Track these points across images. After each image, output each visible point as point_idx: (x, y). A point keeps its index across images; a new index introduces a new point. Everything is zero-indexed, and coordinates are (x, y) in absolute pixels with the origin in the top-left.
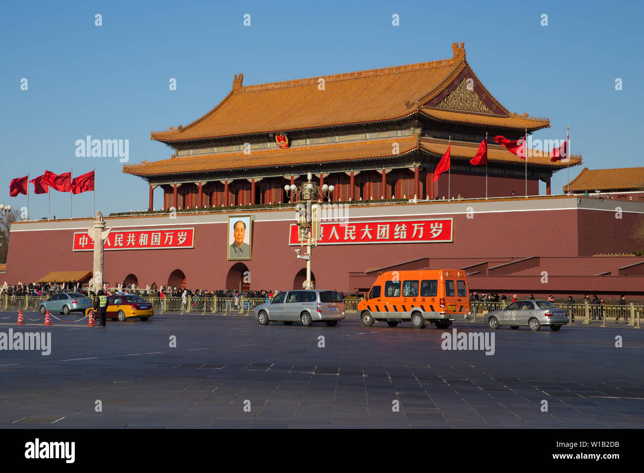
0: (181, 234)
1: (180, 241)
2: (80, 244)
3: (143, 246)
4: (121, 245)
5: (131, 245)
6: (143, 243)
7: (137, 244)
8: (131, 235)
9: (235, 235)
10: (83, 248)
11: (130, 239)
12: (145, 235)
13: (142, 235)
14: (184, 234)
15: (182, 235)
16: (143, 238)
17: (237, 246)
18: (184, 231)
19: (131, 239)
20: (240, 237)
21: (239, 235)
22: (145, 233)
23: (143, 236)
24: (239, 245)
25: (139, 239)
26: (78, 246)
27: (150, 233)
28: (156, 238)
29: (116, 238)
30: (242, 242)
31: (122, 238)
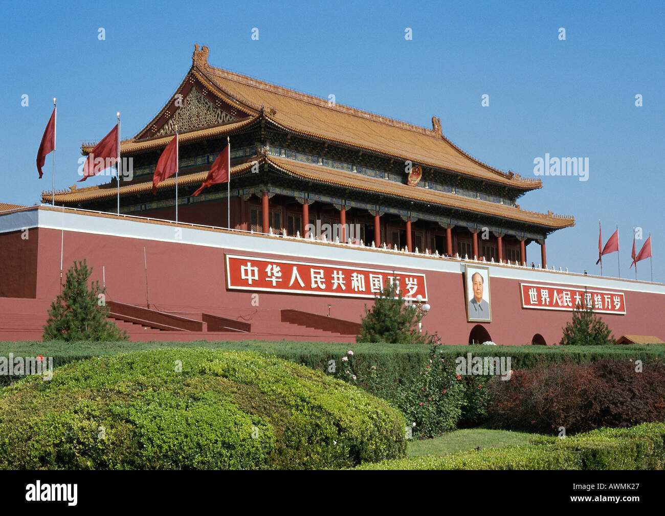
0: (409, 281)
1: (410, 290)
2: (243, 277)
3: (359, 292)
4: (323, 287)
5: (339, 289)
6: (358, 287)
7: (349, 289)
8: (338, 274)
9: (474, 289)
10: (250, 285)
11: (336, 279)
12: (359, 275)
13: (355, 274)
14: (413, 281)
15: (411, 282)
16: (357, 280)
17: (476, 302)
18: (414, 277)
19: (338, 279)
20: (479, 291)
21: (478, 289)
22: (359, 272)
23: (357, 277)
24: (479, 302)
25: (351, 280)
26: (237, 279)
27: (366, 274)
28: (376, 283)
29: (313, 275)
30: (481, 298)
31: (322, 276)
